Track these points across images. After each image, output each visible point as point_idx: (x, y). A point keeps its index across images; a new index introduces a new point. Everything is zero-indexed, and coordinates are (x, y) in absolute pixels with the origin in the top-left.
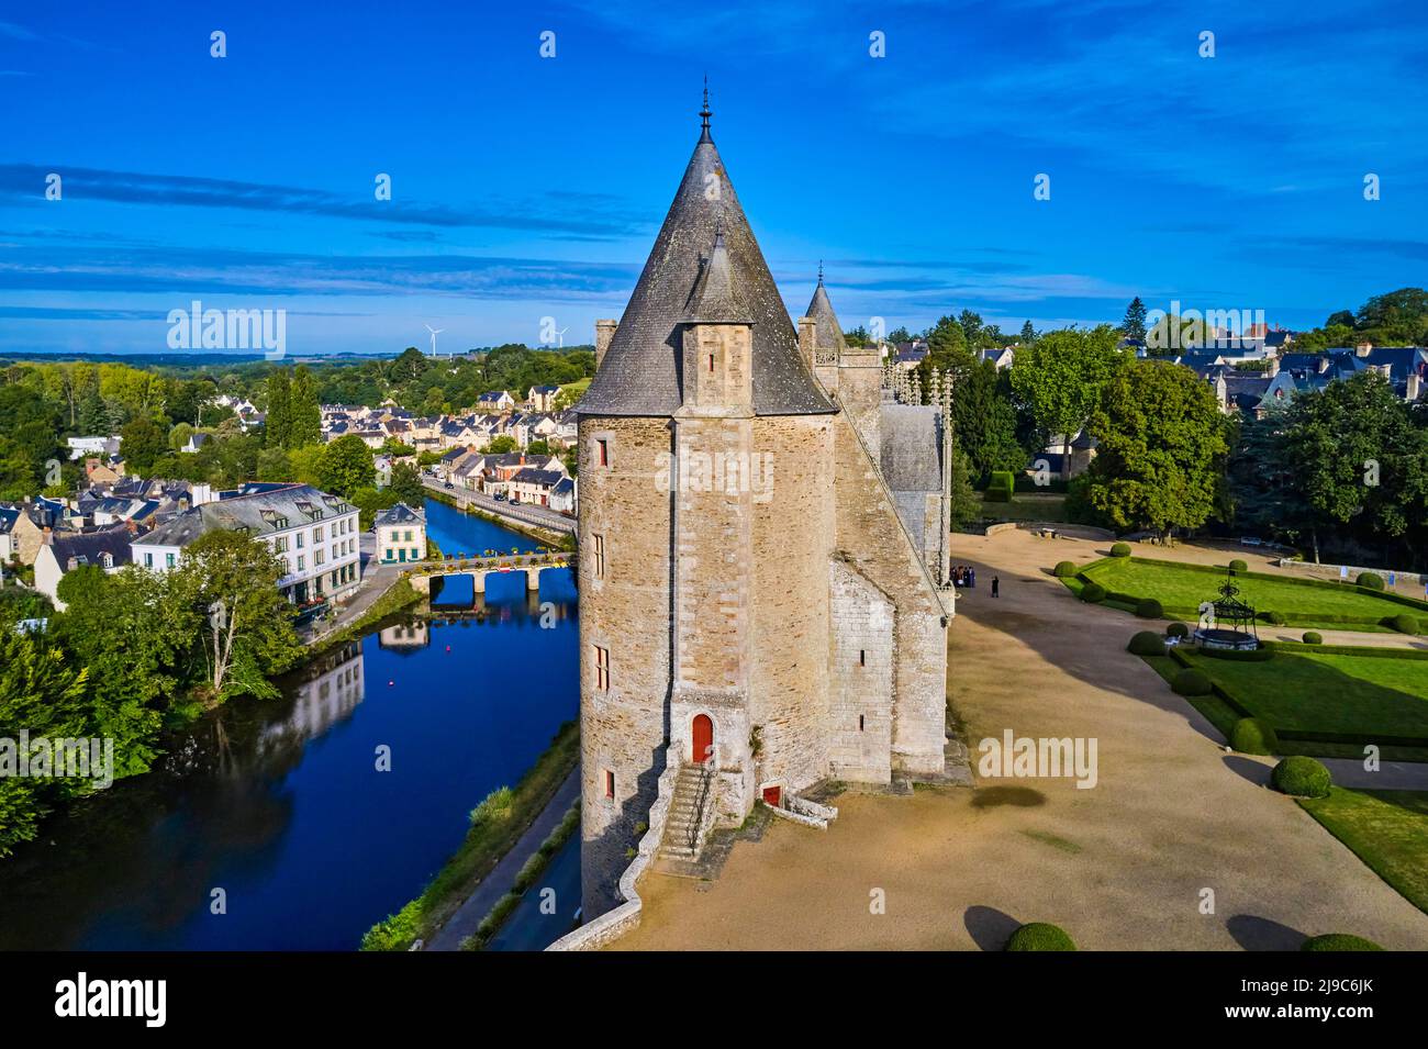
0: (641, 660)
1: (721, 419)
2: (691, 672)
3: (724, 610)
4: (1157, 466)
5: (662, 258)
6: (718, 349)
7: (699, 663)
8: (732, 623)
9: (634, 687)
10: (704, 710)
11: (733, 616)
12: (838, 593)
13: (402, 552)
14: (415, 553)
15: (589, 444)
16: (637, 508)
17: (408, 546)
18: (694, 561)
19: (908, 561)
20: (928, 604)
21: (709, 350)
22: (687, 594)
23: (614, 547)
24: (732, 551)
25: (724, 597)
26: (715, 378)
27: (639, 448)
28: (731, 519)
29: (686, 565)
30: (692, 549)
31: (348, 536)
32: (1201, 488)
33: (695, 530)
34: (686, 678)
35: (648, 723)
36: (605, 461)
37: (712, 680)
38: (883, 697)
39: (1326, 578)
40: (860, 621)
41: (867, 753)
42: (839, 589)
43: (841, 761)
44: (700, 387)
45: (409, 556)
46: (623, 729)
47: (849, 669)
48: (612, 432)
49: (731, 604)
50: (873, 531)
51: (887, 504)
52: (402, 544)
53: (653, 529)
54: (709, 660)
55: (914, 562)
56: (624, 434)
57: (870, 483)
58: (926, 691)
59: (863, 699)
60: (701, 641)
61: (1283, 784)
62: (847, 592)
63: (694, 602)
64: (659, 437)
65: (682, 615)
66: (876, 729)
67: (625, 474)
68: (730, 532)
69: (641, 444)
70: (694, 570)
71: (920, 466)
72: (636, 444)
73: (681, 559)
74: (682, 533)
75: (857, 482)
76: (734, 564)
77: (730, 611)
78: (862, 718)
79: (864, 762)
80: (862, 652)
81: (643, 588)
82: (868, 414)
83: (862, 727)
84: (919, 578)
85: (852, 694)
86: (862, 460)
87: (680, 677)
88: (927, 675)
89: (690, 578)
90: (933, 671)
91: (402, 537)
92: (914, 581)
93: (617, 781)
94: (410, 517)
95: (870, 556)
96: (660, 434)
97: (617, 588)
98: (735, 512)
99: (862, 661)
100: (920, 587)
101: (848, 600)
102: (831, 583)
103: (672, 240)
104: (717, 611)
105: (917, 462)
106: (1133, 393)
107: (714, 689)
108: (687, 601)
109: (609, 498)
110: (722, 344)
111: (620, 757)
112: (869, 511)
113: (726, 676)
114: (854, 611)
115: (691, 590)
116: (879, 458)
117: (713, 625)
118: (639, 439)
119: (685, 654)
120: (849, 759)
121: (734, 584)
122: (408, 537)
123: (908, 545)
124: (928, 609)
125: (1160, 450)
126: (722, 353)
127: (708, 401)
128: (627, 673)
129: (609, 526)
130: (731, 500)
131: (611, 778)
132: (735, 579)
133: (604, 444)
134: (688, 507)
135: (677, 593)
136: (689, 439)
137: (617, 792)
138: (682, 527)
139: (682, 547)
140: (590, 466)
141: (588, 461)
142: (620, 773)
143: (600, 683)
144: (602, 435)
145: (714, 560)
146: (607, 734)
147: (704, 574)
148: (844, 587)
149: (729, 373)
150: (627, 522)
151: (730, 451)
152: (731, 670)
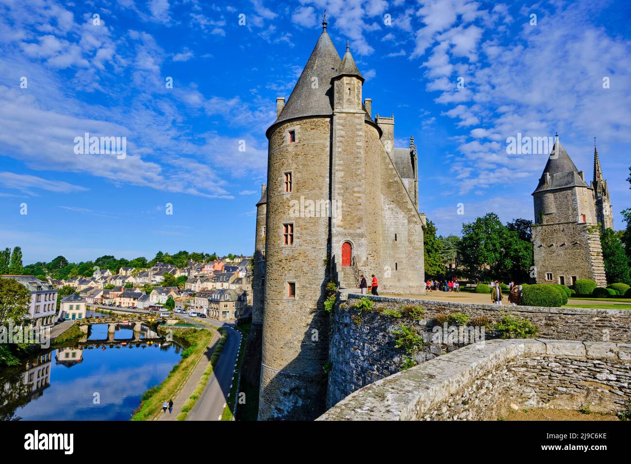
2: (340, 223)
3: (355, 195)
5: (312, 68)
6: (352, 86)
7: (345, 219)
8: (360, 201)
9: (308, 238)
10: (349, 239)
11: (360, 197)
12: (385, 209)
13: (74, 316)
14: (80, 315)
15: (284, 134)
16: (311, 156)
17: (77, 312)
18: (342, 174)
19: (407, 202)
20: (416, 220)
21: (348, 86)
22: (339, 188)
23: (299, 175)
24: (359, 169)
25: (356, 189)
26: (351, 97)
27: (313, 131)
28: (359, 155)
29: (338, 175)
30: (341, 168)
31: (52, 302)
33: (343, 160)
34: (338, 226)
35: (315, 254)
36: (293, 139)
37: (351, 227)
38: (405, 255)
40: (394, 221)
41: (399, 280)
42: (386, 207)
43: (388, 284)
44: (345, 101)
45: (77, 317)
46: (301, 259)
47: (390, 242)
48: (299, 126)
49: (359, 192)
50: (392, 189)
51: (398, 178)
52: (74, 311)
54: (348, 218)
55: (410, 202)
56: (305, 126)
57: (391, 169)
58: (417, 258)
59: (397, 256)
60: (345, 209)
62: (389, 208)
63: (342, 191)
64: (323, 126)
65: (336, 197)
66: (402, 269)
67: (305, 142)
68: (358, 161)
69: (314, 129)
70: (342, 177)
71: (405, 169)
72: (311, 129)
73: (336, 173)
75: (386, 169)
76: (360, 175)
77: (358, 195)
78: (396, 264)
79: (398, 284)
80: (396, 234)
81: (313, 192)
82: (389, 142)
83: (396, 268)
84: (412, 209)
85: (392, 253)
86: (388, 160)
87: (336, 226)
88: (417, 251)
89: (340, 181)
90: (419, 249)
91: (75, 307)
92: (410, 210)
93: (297, 286)
94: (79, 299)
96: (323, 124)
97: (299, 194)
98: (360, 152)
99: (396, 240)
100: (412, 213)
101: (389, 212)
102: (382, 204)
103: (316, 62)
104: (353, 196)
107: (351, 231)
108: (339, 191)
109: (296, 154)
110: (354, 84)
111: (299, 273)
112: (391, 181)
113: (357, 225)
114: (392, 217)
115: (341, 186)
117: (351, 202)
118: (312, 127)
120: (391, 284)
121: (360, 183)
122: (78, 308)
123: (407, 195)
124: (416, 222)
126: (354, 88)
127: (348, 107)
128: (304, 232)
129: (296, 166)
130: (359, 147)
131: (292, 285)
132: (360, 181)
133: (292, 133)
134: (340, 150)
135: (334, 188)
136: (340, 121)
137: (297, 292)
138: (337, 159)
139: (337, 168)
140: (284, 144)
141: (283, 142)
142: (299, 281)
143: (287, 242)
144: (291, 129)
145: (351, 173)
146: (292, 264)
147: (347, 179)
148: (387, 206)
149: (356, 97)
150: (306, 163)
151: (358, 127)
152: (359, 222)
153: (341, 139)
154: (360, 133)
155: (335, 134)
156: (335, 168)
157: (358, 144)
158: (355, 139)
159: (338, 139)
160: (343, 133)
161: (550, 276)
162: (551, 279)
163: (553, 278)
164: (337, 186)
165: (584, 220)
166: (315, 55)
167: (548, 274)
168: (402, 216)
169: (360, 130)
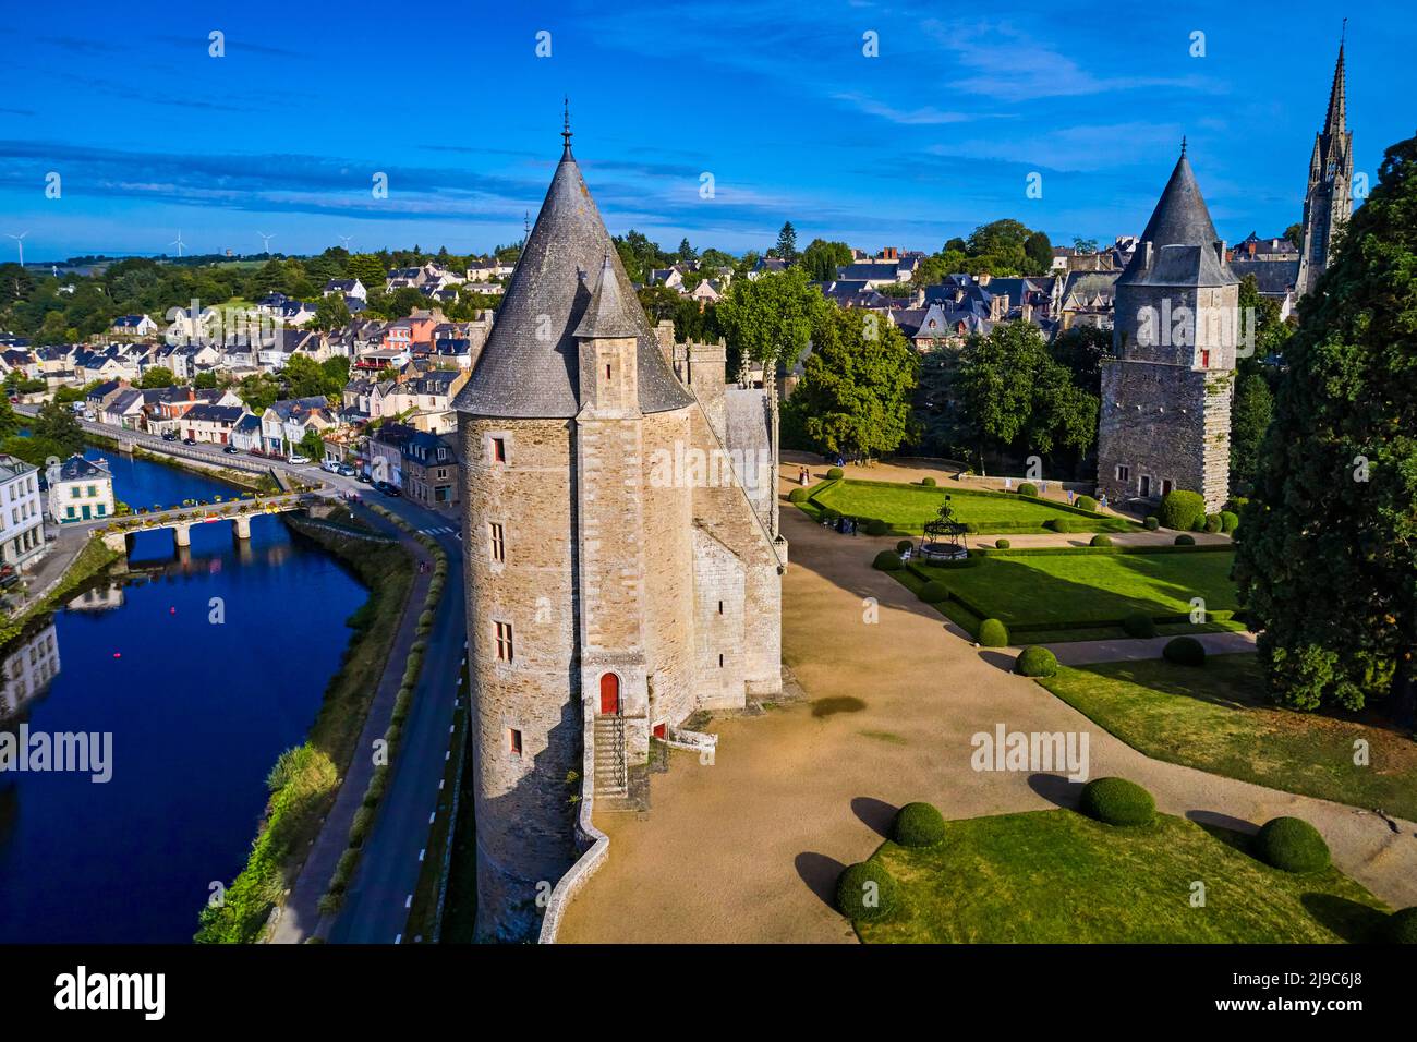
0: (546, 631)
1: (619, 421)
2: (597, 638)
3: (624, 583)
4: (862, 401)
5: (539, 269)
6: (614, 359)
7: (605, 629)
8: (633, 593)
9: (540, 655)
10: (612, 669)
11: (633, 587)
12: (700, 555)
13: (86, 509)
14: (101, 508)
15: (483, 441)
16: (539, 500)
17: (93, 502)
18: (598, 544)
19: (751, 523)
20: (768, 557)
21: (606, 361)
22: (592, 572)
23: (516, 534)
24: (631, 533)
25: (625, 572)
26: (612, 384)
27: (539, 446)
28: (630, 506)
29: (590, 548)
30: (596, 533)
31: (28, 498)
32: (895, 417)
33: (598, 517)
34: (593, 644)
35: (554, 685)
36: (501, 456)
37: (617, 643)
38: (737, 638)
39: (996, 488)
40: (718, 577)
41: (726, 685)
42: (701, 552)
43: (704, 694)
44: (599, 391)
45: (94, 512)
46: (529, 691)
47: (710, 617)
48: (510, 432)
49: (631, 578)
50: (721, 500)
52: (85, 500)
53: (555, 517)
54: (613, 627)
55: (755, 523)
56: (522, 434)
58: (767, 628)
59: (722, 641)
60: (606, 611)
61: (1026, 670)
62: (708, 553)
63: (599, 578)
64: (558, 436)
65: (588, 590)
66: (733, 664)
67: (524, 469)
68: (629, 516)
69: (540, 442)
70: (598, 551)
71: (752, 442)
72: (535, 443)
73: (586, 543)
74: (586, 519)
76: (634, 544)
77: (630, 583)
78: (721, 656)
79: (723, 692)
80: (721, 603)
81: (546, 569)
82: (715, 401)
83: (721, 664)
84: (759, 535)
85: (712, 637)
86: (711, 441)
87: (588, 644)
88: (767, 615)
89: (595, 558)
90: (772, 611)
91: (84, 492)
92: (755, 539)
93: (524, 737)
94: (91, 471)
95: (719, 521)
96: (559, 433)
97: (519, 570)
98: (633, 500)
99: (721, 610)
100: (760, 544)
101: (709, 561)
102: (695, 548)
103: (548, 253)
104: (619, 585)
105: (750, 438)
106: (840, 338)
107: (618, 651)
108: (593, 578)
109: (508, 490)
110: (618, 355)
111: (527, 716)
113: (629, 638)
114: (713, 569)
115: (596, 569)
116: (724, 438)
117: (616, 597)
118: (538, 438)
119: (592, 623)
120: (711, 692)
121: (634, 560)
122: (92, 492)
123: (750, 509)
124: (767, 561)
125: (864, 387)
126: (619, 362)
127: (606, 405)
128: (532, 644)
129: (509, 515)
130: (629, 490)
131: (517, 735)
132: (634, 556)
133: (500, 443)
134: (592, 497)
135: (583, 573)
136: (591, 438)
137: (525, 747)
138: (586, 515)
139: (586, 533)
140: (484, 461)
141: (481, 456)
142: (528, 730)
143: (501, 655)
144: (498, 434)
145: (618, 542)
146: (513, 697)
147: (607, 554)
148: (705, 550)
149: (623, 381)
150: (528, 512)
151: (628, 448)
152: (632, 633)
153: (594, 475)
154: (632, 460)
155: (582, 465)
156: (585, 533)
157: (628, 482)
158: (621, 473)
159: (586, 475)
160: (597, 462)
161: (1124, 473)
162: (1126, 479)
163: (1129, 478)
164: (587, 568)
165: (1206, 362)
166: (547, 229)
167: (1121, 469)
168: (733, 566)
169: (631, 454)
